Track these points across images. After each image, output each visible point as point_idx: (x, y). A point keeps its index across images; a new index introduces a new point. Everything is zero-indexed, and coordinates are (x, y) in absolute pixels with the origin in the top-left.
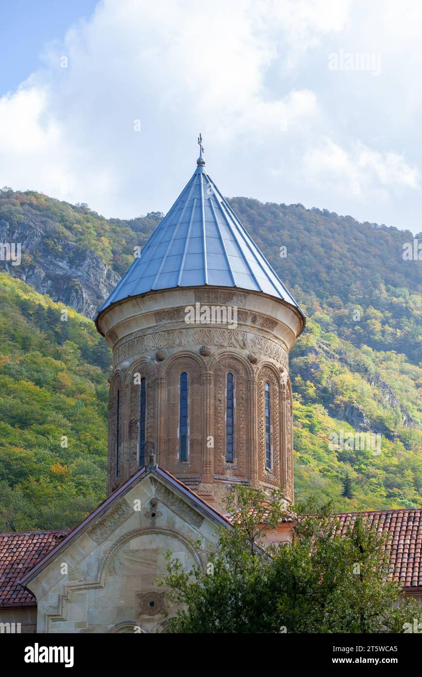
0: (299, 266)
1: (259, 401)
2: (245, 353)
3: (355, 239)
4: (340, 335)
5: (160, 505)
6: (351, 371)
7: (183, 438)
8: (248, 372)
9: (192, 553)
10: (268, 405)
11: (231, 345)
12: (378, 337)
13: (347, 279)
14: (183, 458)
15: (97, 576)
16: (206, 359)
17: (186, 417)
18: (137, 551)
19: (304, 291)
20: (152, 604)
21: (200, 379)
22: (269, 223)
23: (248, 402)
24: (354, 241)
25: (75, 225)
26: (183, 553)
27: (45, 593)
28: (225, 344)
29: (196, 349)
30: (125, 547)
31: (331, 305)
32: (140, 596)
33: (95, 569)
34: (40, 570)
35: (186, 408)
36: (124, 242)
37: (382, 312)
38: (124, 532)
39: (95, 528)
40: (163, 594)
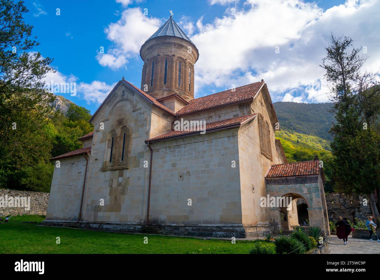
1: (176, 66)
2: (171, 54)
5: (125, 92)
7: (152, 79)
8: (172, 59)
10: (180, 67)
11: (167, 52)
14: (152, 85)
16: (159, 57)
17: (153, 74)
18: (119, 107)
20: (120, 123)
21: (157, 63)
23: (172, 67)
26: (129, 105)
27: (96, 124)
30: (116, 107)
32: (118, 121)
33: (108, 115)
35: (153, 71)
38: (116, 102)
39: (108, 102)
40: (123, 119)
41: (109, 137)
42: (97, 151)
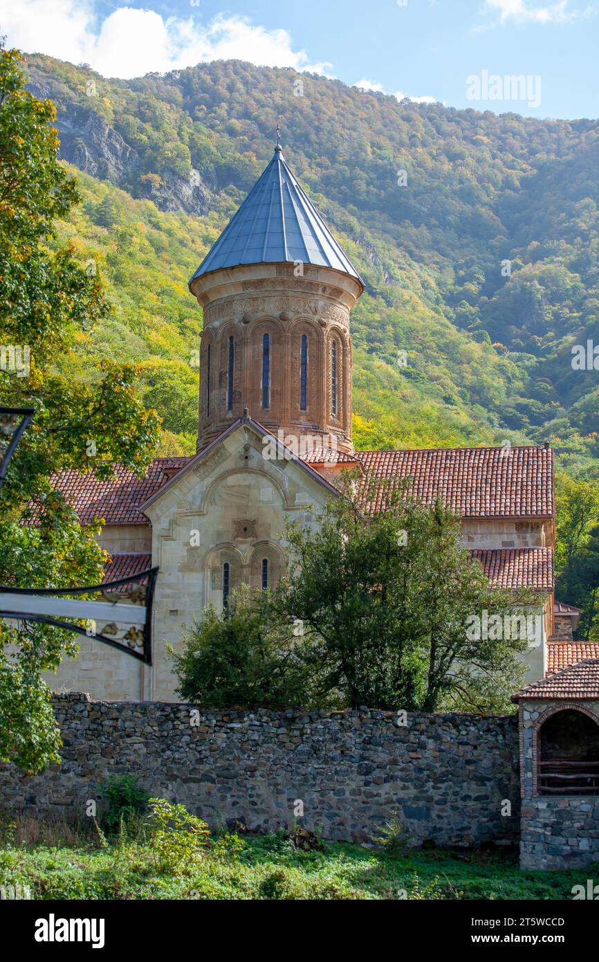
0: (289, 127)
1: (327, 358)
2: (316, 318)
3: (343, 102)
4: (327, 195)
5: (252, 450)
6: (338, 230)
7: (266, 389)
8: (319, 334)
9: (278, 489)
10: (334, 360)
11: (305, 311)
12: (363, 197)
13: (335, 141)
14: (265, 405)
15: (200, 506)
16: (285, 323)
17: (268, 371)
18: (233, 486)
19: (293, 151)
20: (245, 529)
21: (279, 340)
22: (262, 85)
23: (319, 359)
24: (342, 105)
25: (79, 87)
26: (271, 489)
27: (158, 518)
28: (301, 310)
29: (277, 314)
30: (224, 483)
31: (319, 165)
32: (235, 522)
33: (199, 500)
34: (155, 500)
35: (268, 364)
36: (124, 102)
37: (367, 173)
38: (222, 470)
39: (198, 467)
40: (254, 522)
41: (214, 560)
42: (174, 591)
